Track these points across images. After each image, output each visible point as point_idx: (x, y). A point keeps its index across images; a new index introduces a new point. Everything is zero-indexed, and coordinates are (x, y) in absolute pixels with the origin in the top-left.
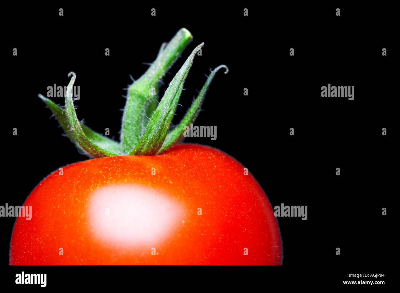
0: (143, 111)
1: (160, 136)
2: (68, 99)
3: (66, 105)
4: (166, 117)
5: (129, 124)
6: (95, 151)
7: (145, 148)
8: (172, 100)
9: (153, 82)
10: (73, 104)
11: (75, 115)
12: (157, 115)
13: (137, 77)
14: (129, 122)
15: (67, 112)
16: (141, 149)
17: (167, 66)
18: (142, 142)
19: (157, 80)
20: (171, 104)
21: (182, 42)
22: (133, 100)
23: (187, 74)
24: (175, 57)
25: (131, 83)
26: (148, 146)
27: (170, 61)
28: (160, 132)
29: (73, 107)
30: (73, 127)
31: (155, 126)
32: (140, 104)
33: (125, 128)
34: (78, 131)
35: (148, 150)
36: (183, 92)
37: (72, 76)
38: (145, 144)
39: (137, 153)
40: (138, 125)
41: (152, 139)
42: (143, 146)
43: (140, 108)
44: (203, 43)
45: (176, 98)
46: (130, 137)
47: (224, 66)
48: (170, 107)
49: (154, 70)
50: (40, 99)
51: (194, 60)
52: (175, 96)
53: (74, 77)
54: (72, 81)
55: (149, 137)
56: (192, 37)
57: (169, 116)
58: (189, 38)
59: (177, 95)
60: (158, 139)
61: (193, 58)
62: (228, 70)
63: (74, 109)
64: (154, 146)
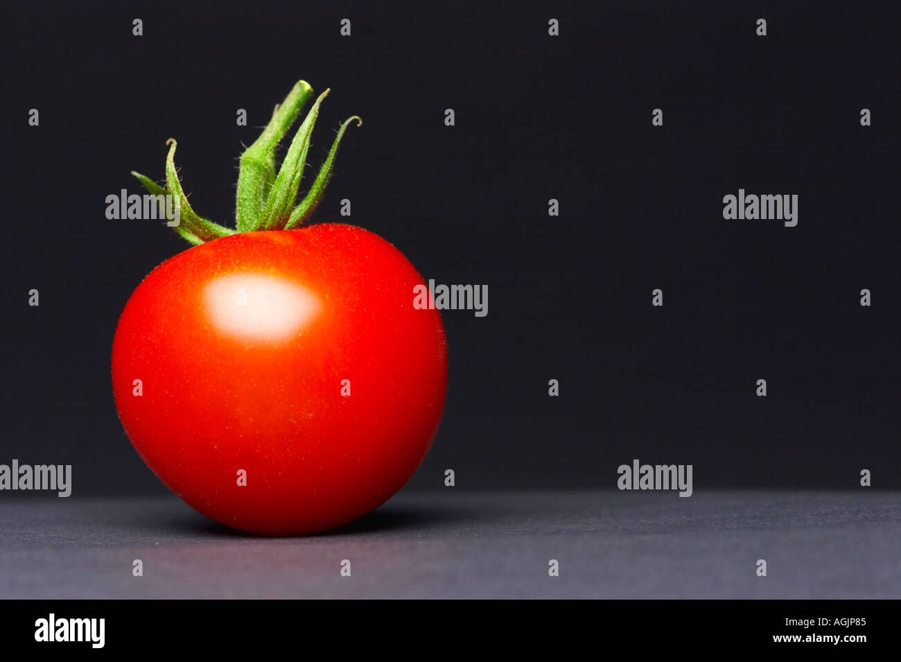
0: (261, 183)
1: (286, 205)
2: (170, 170)
3: (168, 178)
4: (293, 180)
5: (246, 199)
6: (207, 234)
7: (269, 222)
8: (298, 159)
9: (270, 146)
10: (176, 176)
11: (181, 189)
12: (281, 179)
13: (250, 144)
14: (246, 197)
15: (170, 186)
16: (264, 224)
17: (285, 126)
18: (265, 216)
19: (275, 144)
20: (297, 164)
21: (301, 96)
22: (247, 169)
23: (312, 127)
24: (293, 114)
25: (244, 150)
26: (273, 220)
27: (289, 120)
28: (286, 200)
29: (177, 179)
30: (179, 204)
31: (279, 192)
32: (257, 173)
33: (240, 205)
34: (184, 208)
35: (273, 224)
36: (310, 149)
37: (171, 143)
38: (268, 217)
39: (261, 229)
40: (256, 200)
41: (277, 209)
42: (267, 220)
43: (257, 179)
44: (328, 90)
45: (302, 156)
46: (247, 215)
47: (357, 117)
48: (296, 167)
49: (270, 132)
50: (135, 177)
51: (319, 110)
52: (301, 154)
53: (175, 143)
54: (173, 150)
55: (273, 208)
56: (312, 90)
57: (296, 178)
58: (309, 91)
59: (303, 153)
60: (284, 209)
61: (318, 108)
62: (361, 122)
63: (179, 181)
64: (280, 219)
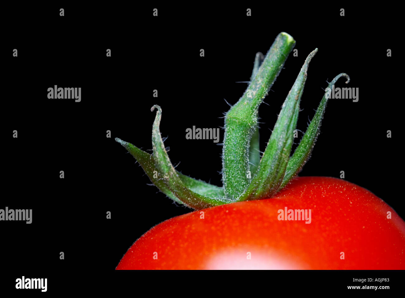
0: (247, 143)
1: (277, 172)
2: (156, 140)
3: (154, 148)
4: (284, 147)
5: (233, 161)
6: (196, 202)
7: (260, 190)
8: (289, 126)
9: (255, 104)
10: (163, 146)
11: (168, 159)
12: (272, 147)
13: (234, 101)
14: (232, 158)
15: (157, 156)
16: (255, 191)
17: (269, 82)
18: (255, 183)
19: (260, 101)
20: (288, 131)
21: (284, 49)
22: (233, 130)
23: (302, 91)
24: (277, 69)
25: (228, 109)
26: (264, 187)
27: (273, 75)
28: (277, 168)
29: (164, 150)
30: (167, 174)
31: (270, 161)
32: (243, 134)
33: (226, 167)
34: (173, 178)
35: (264, 192)
36: (300, 113)
37: (156, 110)
38: (259, 184)
39: (250, 198)
40: (243, 161)
41: (268, 178)
42: (257, 187)
43: (244, 139)
44: (316, 49)
45: (293, 122)
46: (235, 177)
47: (344, 74)
48: (287, 134)
49: (255, 89)
50: (119, 144)
51: (308, 72)
52: (291, 120)
53: (160, 111)
54: (158, 118)
55: (264, 176)
56: (295, 42)
57: (287, 145)
58: (292, 43)
59: (293, 118)
60: (275, 177)
61: (306, 70)
62: (349, 79)
63: (166, 152)
64: (271, 186)
